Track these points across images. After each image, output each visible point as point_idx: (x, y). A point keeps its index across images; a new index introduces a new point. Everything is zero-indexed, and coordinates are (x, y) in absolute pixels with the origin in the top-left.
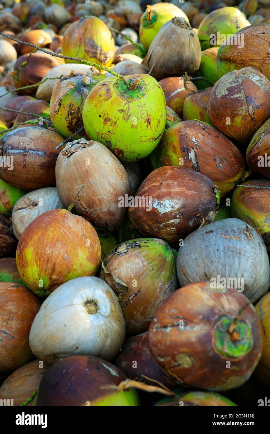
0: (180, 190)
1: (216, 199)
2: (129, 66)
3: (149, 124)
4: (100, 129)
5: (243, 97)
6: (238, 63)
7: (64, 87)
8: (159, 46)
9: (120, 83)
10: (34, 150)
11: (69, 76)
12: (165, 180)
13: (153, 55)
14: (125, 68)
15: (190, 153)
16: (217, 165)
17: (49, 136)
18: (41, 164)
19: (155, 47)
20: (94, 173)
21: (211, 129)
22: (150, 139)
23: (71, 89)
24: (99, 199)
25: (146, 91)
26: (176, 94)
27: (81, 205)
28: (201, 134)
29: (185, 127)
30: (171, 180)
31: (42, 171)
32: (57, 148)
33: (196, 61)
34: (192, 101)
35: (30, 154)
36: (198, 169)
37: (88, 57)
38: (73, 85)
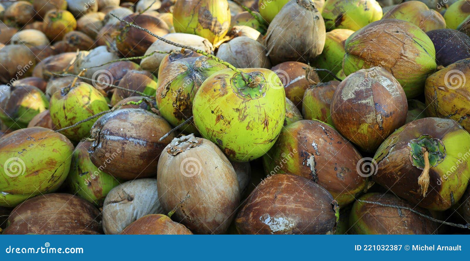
0: (296, 206)
1: (336, 217)
2: (246, 44)
3: (267, 125)
4: (212, 126)
5: (372, 104)
6: (368, 60)
7: (174, 70)
8: (280, 27)
9: (238, 78)
10: (134, 138)
11: (179, 51)
12: (280, 194)
13: (273, 35)
14: (242, 46)
15: (309, 158)
16: (338, 175)
17: (153, 122)
18: (141, 154)
19: (276, 27)
20: (201, 179)
21: (333, 133)
22: (265, 141)
23: (182, 73)
24: (204, 208)
25: (266, 89)
26: (295, 82)
27: (184, 212)
28: (322, 139)
29: (305, 128)
30: (286, 193)
31: (141, 162)
32: (161, 139)
33: (320, 45)
34: (314, 95)
35: (130, 142)
36: (316, 177)
37: (202, 28)
38: (185, 69)
